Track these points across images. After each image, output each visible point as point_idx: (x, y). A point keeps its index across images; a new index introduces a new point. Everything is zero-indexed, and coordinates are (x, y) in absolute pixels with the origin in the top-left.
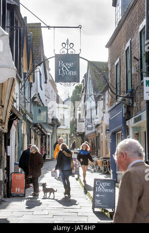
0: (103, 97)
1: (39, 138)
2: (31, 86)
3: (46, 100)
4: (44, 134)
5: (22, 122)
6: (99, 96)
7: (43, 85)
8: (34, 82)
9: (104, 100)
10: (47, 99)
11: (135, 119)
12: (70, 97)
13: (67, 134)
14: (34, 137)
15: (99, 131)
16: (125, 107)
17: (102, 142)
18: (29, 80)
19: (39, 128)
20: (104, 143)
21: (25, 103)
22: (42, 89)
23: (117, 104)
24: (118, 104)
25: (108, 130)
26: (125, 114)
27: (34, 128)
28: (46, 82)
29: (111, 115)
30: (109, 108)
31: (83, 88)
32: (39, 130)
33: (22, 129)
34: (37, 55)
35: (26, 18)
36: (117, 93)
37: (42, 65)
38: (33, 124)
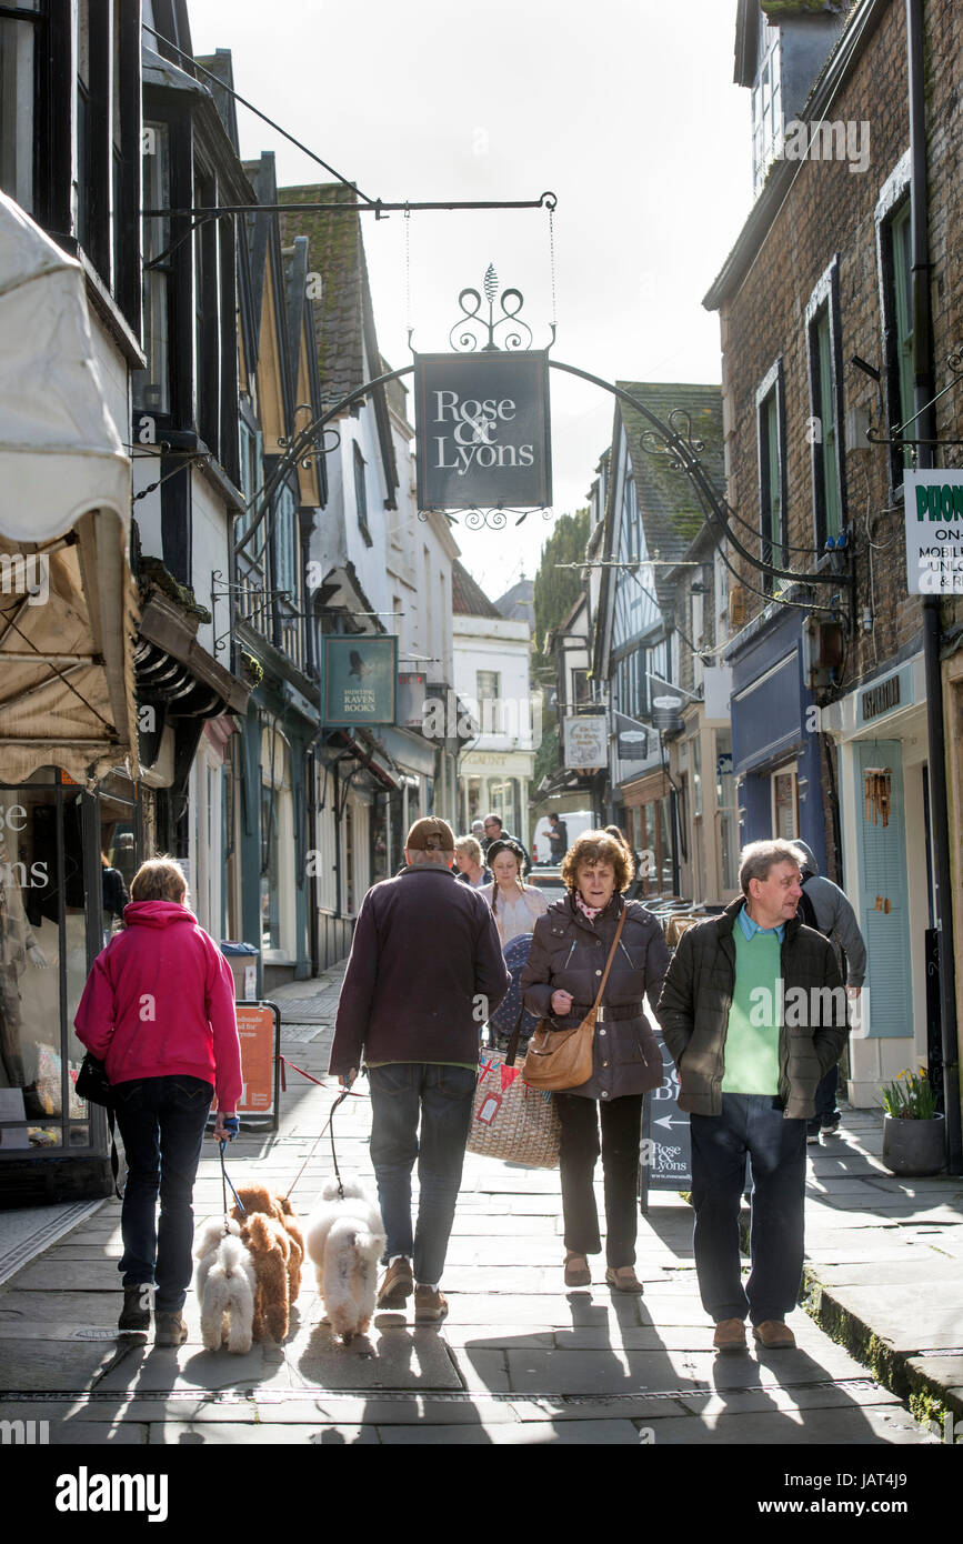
0: (698, 578)
1: (360, 803)
2: (307, 528)
3: (396, 600)
4: (390, 786)
5: (262, 725)
6: (682, 573)
7: (377, 518)
8: (323, 502)
9: (706, 590)
10: (403, 594)
11: (867, 698)
12: (531, 577)
13: (515, 782)
14: (330, 803)
15: (685, 763)
16: (811, 632)
17: (699, 820)
18: (297, 495)
19: (356, 752)
20: (709, 826)
21: (276, 617)
22: (369, 542)
23: (768, 614)
24: (775, 619)
25: (729, 756)
26: (814, 671)
27: (333, 754)
28: (390, 504)
29: (742, 679)
30: (730, 636)
31: (594, 527)
32: (356, 762)
33: (265, 761)
34: (338, 355)
35: (268, 158)
36: (768, 557)
37: (367, 411)
38: (326, 731)
